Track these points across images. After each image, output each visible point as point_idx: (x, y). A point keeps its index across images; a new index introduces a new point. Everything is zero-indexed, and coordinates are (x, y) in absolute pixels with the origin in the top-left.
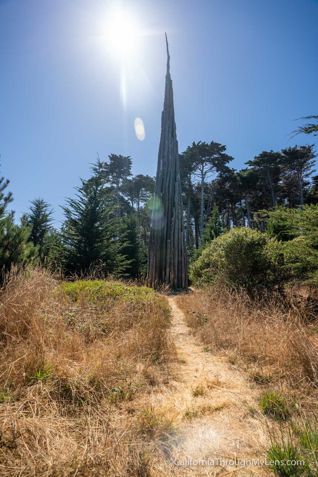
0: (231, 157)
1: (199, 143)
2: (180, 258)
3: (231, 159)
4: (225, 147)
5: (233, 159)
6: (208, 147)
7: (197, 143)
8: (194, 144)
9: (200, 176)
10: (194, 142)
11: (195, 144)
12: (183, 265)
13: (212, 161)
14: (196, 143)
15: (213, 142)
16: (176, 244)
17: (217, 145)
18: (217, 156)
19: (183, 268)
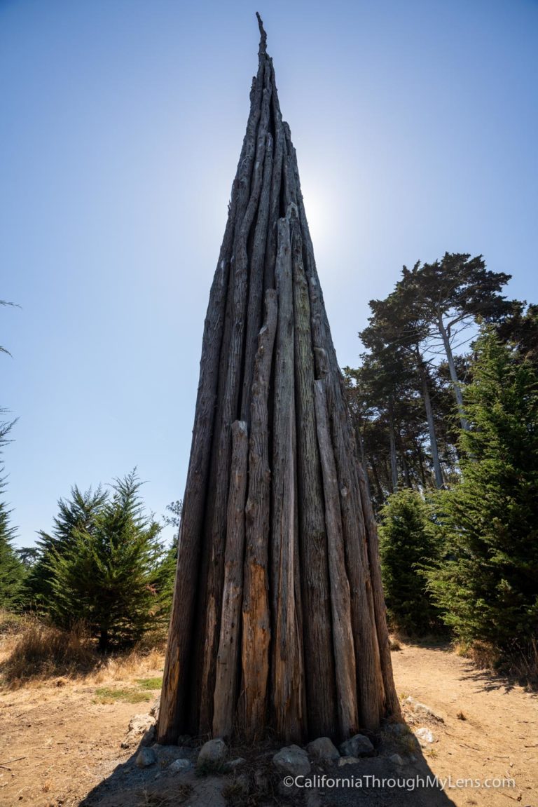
0: (502, 274)
1: (416, 266)
2: (313, 517)
3: (505, 278)
4: (482, 259)
5: (510, 277)
6: (440, 269)
7: (413, 268)
8: (405, 271)
9: (439, 336)
10: (405, 267)
11: (409, 271)
12: (335, 555)
13: (460, 302)
14: (410, 268)
15: (447, 254)
16: (286, 440)
17: (460, 258)
18: (467, 286)
19: (338, 576)
